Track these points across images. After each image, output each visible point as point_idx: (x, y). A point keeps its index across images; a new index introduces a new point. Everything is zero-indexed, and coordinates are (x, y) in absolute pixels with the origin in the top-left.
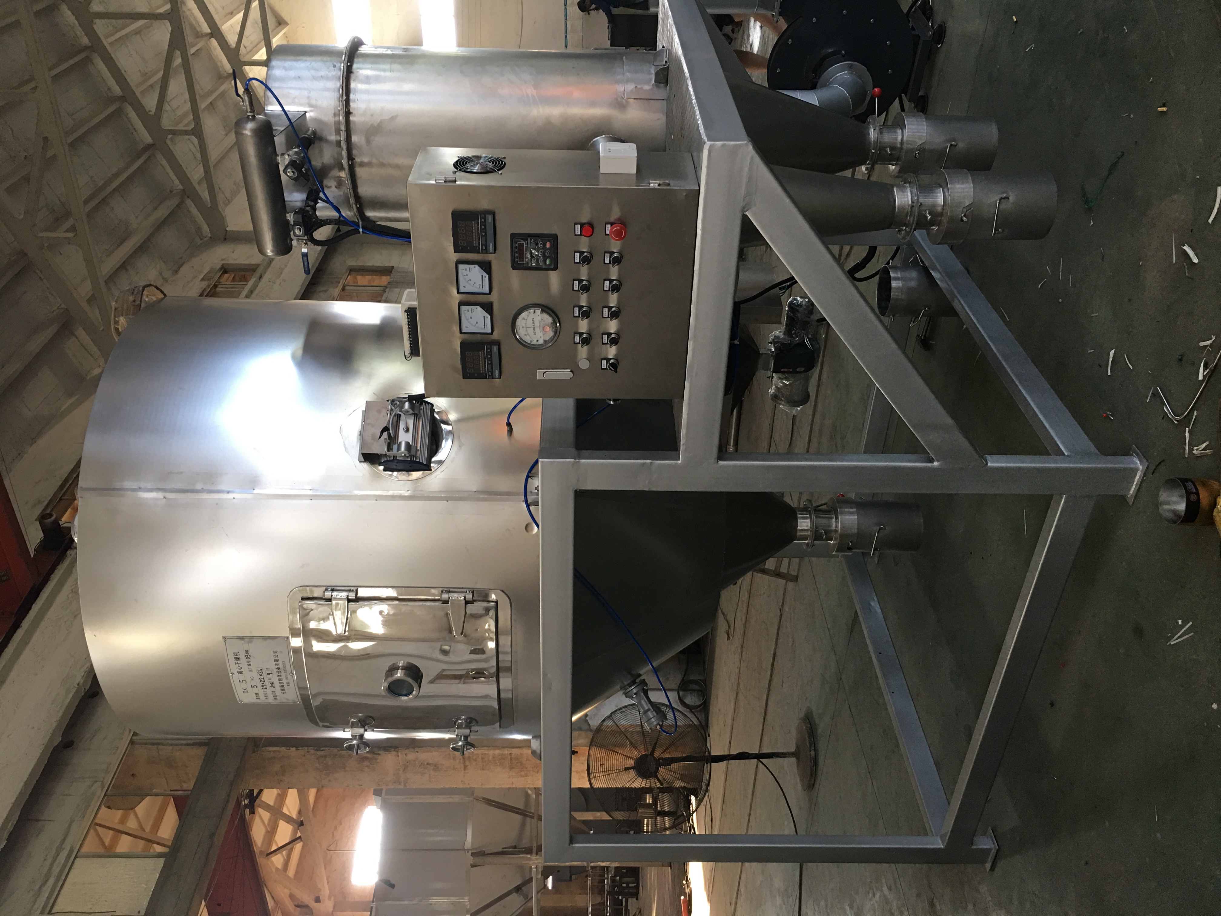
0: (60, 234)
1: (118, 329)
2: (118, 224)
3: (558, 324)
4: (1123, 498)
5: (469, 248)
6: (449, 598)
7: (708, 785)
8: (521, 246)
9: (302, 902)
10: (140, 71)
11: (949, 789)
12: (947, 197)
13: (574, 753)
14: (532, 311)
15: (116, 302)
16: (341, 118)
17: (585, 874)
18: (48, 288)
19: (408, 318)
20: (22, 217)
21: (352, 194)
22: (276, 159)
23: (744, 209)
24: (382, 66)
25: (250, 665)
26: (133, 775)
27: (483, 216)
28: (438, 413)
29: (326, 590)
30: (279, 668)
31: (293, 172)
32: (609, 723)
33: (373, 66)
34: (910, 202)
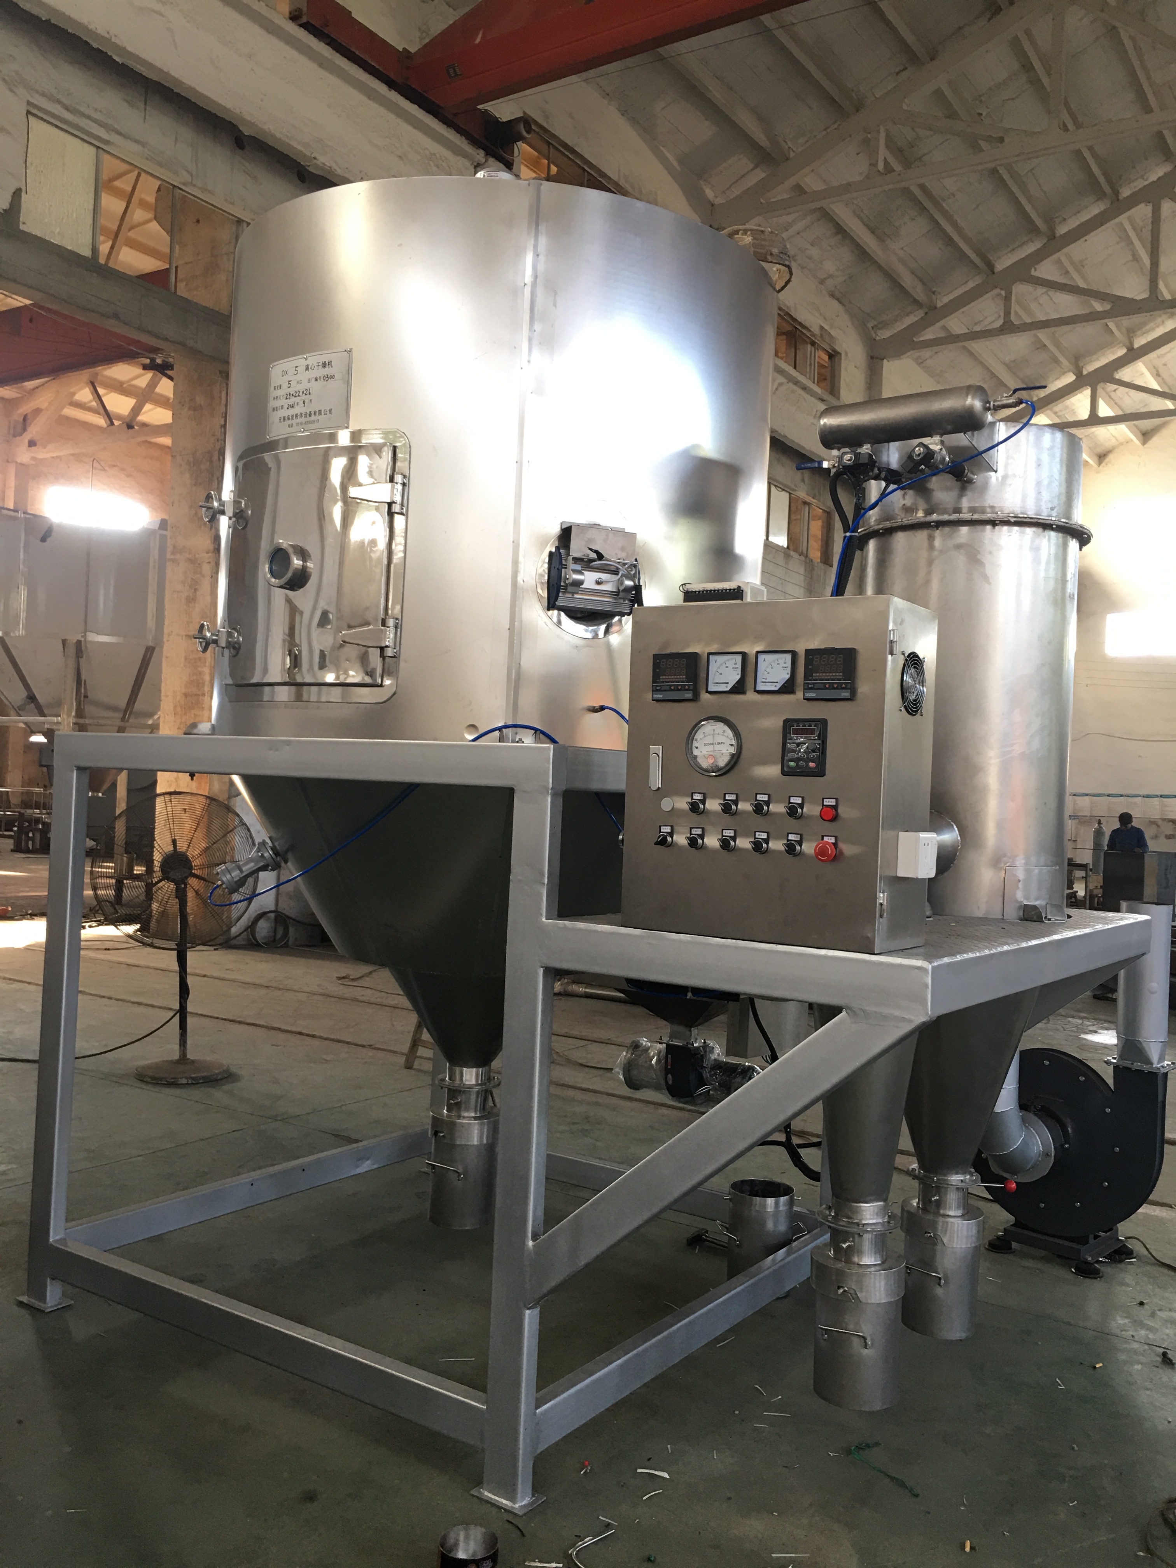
0: (883, 152)
1: (738, 234)
2: (894, 225)
3: (714, 774)
4: (479, 1483)
5: (810, 667)
6: (388, 627)
7: (152, 946)
8: (812, 732)
9: (31, 424)
10: (1087, 259)
11: (125, 1251)
12: (869, 1270)
13: (192, 775)
14: (733, 742)
15: (772, 232)
16: (990, 515)
17: (47, 784)
18: (815, 136)
19: (730, 590)
20: (905, 107)
21: (894, 525)
22: (937, 434)
23: (848, 1008)
24: (1052, 566)
25: (316, 380)
26: (198, 221)
27: (849, 686)
28: (620, 621)
29: (405, 477)
30: (310, 415)
31: (919, 455)
32: (237, 822)
33: (1052, 556)
34: (864, 1222)
